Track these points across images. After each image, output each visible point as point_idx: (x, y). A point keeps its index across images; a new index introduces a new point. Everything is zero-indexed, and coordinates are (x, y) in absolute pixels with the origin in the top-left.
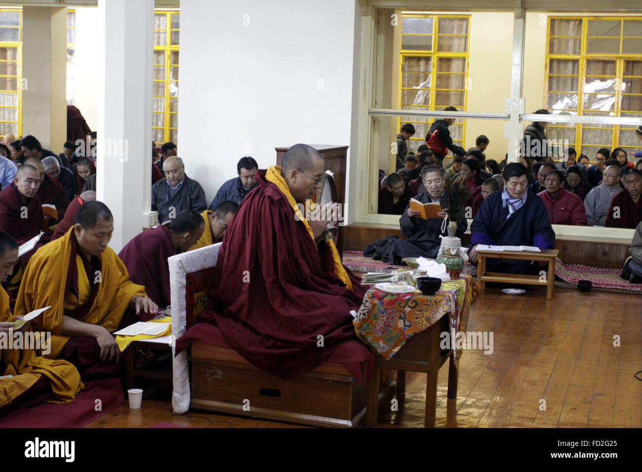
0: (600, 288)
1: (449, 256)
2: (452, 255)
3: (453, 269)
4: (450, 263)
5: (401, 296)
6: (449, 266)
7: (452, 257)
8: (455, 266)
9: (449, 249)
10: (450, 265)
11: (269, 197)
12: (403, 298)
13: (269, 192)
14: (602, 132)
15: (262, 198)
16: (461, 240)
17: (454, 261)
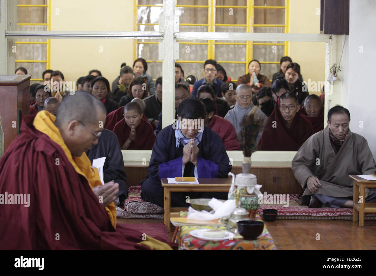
0: (285, 216)
1: (247, 195)
2: (248, 194)
3: (252, 209)
4: (249, 203)
5: (224, 243)
6: (248, 207)
7: (250, 196)
8: (254, 206)
9: (246, 187)
10: (249, 205)
11: (43, 152)
12: (226, 245)
13: (40, 146)
14: (196, 47)
15: (36, 154)
16: (257, 178)
17: (252, 201)
